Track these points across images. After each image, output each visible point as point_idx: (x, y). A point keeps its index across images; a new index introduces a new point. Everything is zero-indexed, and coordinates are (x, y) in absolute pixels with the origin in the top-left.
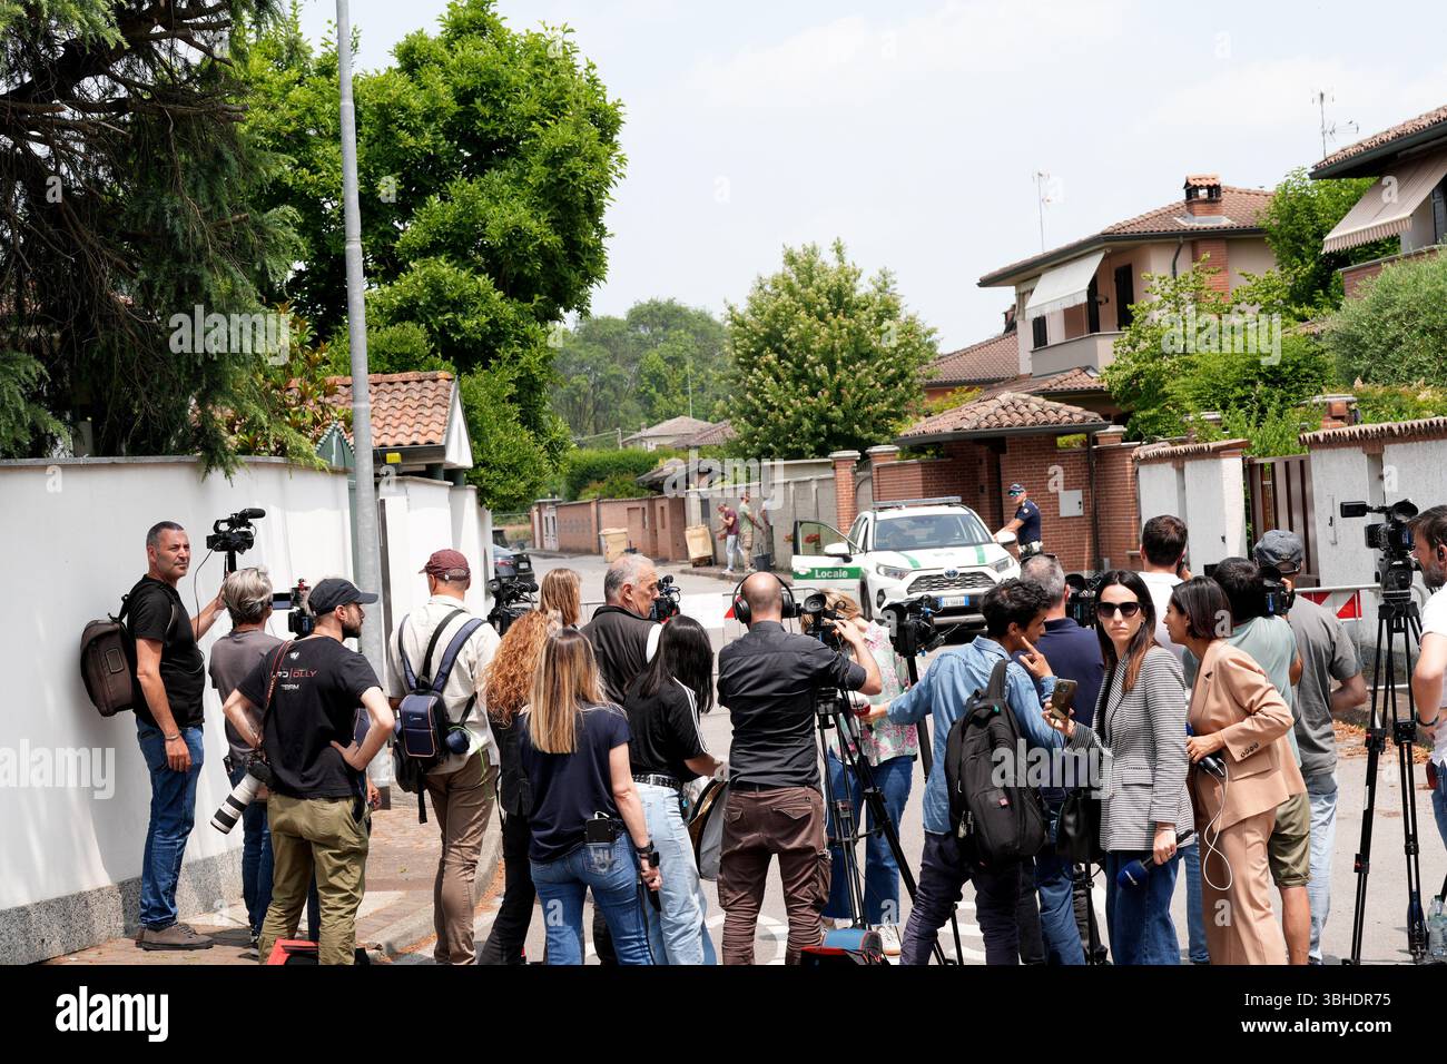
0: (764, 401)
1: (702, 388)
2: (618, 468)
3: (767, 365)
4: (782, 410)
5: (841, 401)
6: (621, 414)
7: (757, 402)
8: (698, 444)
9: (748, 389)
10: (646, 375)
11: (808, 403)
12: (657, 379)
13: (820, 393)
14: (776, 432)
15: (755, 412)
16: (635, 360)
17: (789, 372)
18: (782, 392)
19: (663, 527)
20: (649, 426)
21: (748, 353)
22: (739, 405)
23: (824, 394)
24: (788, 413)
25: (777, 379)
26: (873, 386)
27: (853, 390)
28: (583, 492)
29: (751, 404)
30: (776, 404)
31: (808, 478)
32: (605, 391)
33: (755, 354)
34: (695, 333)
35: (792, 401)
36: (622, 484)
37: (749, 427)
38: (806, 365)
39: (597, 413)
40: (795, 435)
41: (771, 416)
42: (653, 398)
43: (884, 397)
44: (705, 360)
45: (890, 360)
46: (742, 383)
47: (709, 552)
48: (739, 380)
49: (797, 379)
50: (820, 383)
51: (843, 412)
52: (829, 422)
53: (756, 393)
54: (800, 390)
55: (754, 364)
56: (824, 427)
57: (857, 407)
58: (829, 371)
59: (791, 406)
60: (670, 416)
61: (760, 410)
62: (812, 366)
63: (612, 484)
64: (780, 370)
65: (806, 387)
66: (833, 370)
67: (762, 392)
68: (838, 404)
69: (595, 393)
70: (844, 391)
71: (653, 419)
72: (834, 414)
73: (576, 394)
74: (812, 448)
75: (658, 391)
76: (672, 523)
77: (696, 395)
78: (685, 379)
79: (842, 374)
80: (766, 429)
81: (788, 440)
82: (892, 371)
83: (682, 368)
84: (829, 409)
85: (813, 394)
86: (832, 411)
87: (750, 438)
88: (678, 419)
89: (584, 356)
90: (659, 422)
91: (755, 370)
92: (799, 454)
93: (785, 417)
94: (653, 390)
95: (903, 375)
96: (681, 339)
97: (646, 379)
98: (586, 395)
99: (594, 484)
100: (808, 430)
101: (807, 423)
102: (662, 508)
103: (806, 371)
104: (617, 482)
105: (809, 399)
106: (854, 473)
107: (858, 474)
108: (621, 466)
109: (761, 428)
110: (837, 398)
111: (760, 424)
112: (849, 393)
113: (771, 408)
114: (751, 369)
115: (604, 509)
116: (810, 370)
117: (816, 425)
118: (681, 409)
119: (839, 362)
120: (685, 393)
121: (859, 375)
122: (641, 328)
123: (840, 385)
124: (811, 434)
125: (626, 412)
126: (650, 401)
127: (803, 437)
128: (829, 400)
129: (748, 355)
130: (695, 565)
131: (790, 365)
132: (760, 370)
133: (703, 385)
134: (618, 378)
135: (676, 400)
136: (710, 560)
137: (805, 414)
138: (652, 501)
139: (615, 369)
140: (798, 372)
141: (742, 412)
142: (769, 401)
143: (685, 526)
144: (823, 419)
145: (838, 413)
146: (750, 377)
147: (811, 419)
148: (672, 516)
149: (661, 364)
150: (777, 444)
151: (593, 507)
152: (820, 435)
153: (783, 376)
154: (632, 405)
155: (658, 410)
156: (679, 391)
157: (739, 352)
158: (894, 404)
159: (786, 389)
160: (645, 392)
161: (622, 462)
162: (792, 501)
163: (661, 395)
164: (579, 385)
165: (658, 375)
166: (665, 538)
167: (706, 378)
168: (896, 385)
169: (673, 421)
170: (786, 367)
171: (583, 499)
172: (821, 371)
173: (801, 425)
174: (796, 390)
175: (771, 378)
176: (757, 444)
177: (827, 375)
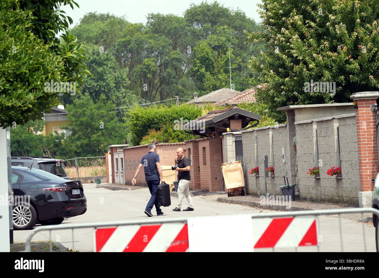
0: (290, 56)
1: (240, 68)
3: (294, 25)
4: (305, 63)
5: (358, 55)
6: (180, 87)
7: (284, 57)
8: (235, 103)
9: (277, 46)
10: (198, 59)
11: (329, 57)
12: (206, 62)
13: (339, 47)
15: (283, 66)
17: (312, 31)
18: (305, 48)
19: (205, 164)
20: (200, 96)
21: (277, 14)
22: (269, 59)
23: (343, 49)
24: (311, 66)
25: (302, 37)
27: (369, 45)
28: (144, 138)
29: (279, 58)
30: (301, 58)
31: (330, 118)
32: (169, 70)
35: (315, 55)
37: (277, 78)
38: (328, 24)
39: (163, 86)
41: (296, 68)
42: (204, 76)
44: (241, 48)
46: (272, 40)
47: (242, 184)
48: (268, 40)
49: (319, 37)
50: (340, 40)
51: (360, 64)
52: (347, 74)
53: (283, 49)
54: (322, 46)
55: (284, 25)
56: (342, 77)
58: (347, 28)
59: (314, 60)
60: (215, 88)
61: (287, 63)
62: (333, 24)
63: (166, 131)
64: (304, 30)
65: (327, 44)
66: (351, 28)
67: (289, 48)
68: (355, 58)
69: (161, 72)
70: (360, 47)
71: (203, 90)
72: (352, 66)
75: (206, 71)
76: (211, 160)
77: (235, 74)
78: (227, 62)
80: (292, 79)
83: (225, 54)
84: (347, 62)
85: (334, 49)
86: (350, 64)
87: (277, 87)
88: (221, 90)
89: (153, 44)
90: (207, 93)
91: (283, 29)
93: (309, 69)
94: (203, 70)
96: (225, 32)
97: (198, 61)
98: (154, 73)
99: (153, 132)
102: (204, 148)
103: (328, 29)
105: (329, 53)
109: (287, 79)
110: (355, 53)
111: (287, 75)
112: (365, 47)
113: (296, 62)
114: (280, 29)
116: (331, 28)
118: (224, 84)
120: (226, 71)
122: (195, 24)
123: (358, 41)
125: (184, 86)
126: (200, 78)
128: (347, 54)
129: (278, 16)
130: (230, 195)
131: (313, 24)
132: (287, 29)
133: (240, 65)
134: (178, 60)
135: (220, 77)
136: (243, 191)
137: (326, 67)
138: (196, 143)
139: (175, 54)
140: (320, 30)
141: (271, 66)
142: (295, 55)
143: (223, 162)
145: (355, 65)
146: (279, 35)
147: (330, 70)
148: (212, 155)
149: (210, 51)
153: (308, 34)
154: (190, 81)
155: (206, 84)
156: (222, 70)
159: (310, 46)
160: (198, 71)
162: (315, 139)
163: (208, 73)
164: (149, 65)
165: (207, 59)
166: (206, 173)
167: (243, 61)
169: (218, 91)
170: (310, 27)
171: (143, 143)
172: (341, 29)
173: (322, 76)
174: (319, 46)
175: (297, 36)
176: (283, 93)
177: (346, 32)
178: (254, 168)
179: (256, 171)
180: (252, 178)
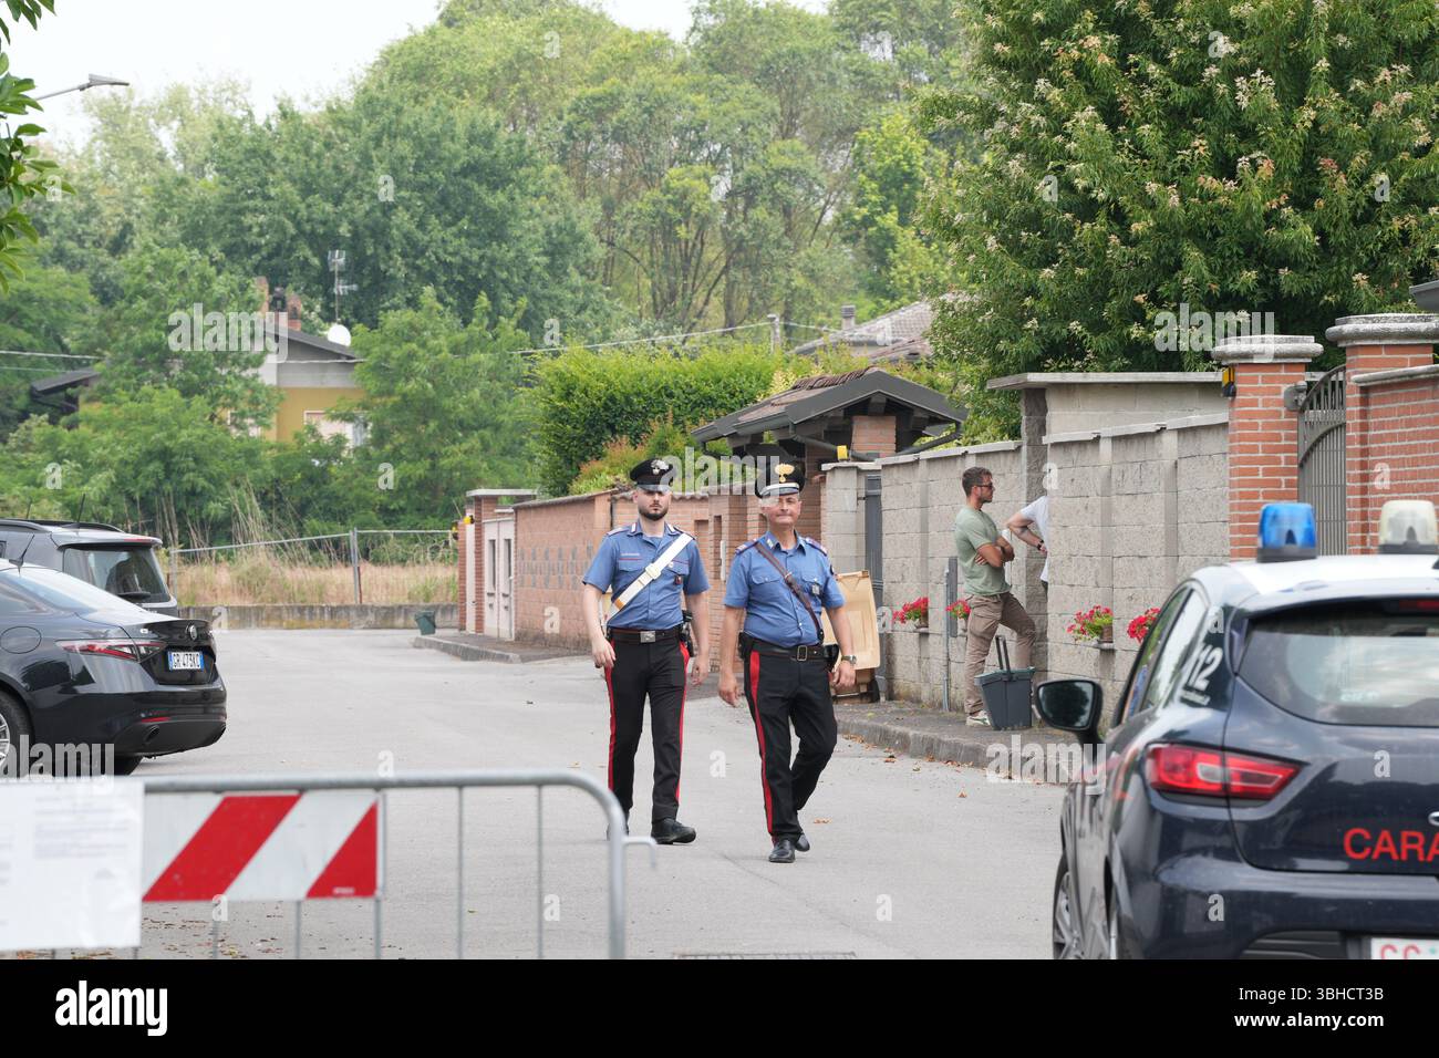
3: (1083, 70)
5: (1313, 196)
6: (799, 281)
10: (872, 177)
12: (903, 190)
13: (1243, 162)
16: (846, 133)
17: (1149, 94)
18: (1121, 158)
23: (1260, 170)
24: (1137, 227)
25: (1112, 115)
27: (1358, 159)
28: (585, 469)
30: (1102, 196)
31: (1151, 427)
32: (759, 213)
35: (1152, 187)
37: (1012, 265)
38: (1208, 71)
41: (1084, 233)
42: (889, 240)
46: (1000, 125)
47: (869, 658)
49: (1178, 119)
51: (1318, 231)
52: (1270, 262)
54: (1185, 154)
56: (1250, 276)
58: (1279, 92)
59: (1151, 205)
61: (1052, 213)
63: (662, 448)
64: (1123, 92)
65: (1201, 146)
68: (1302, 203)
69: (730, 218)
70: (1326, 164)
72: (1290, 235)
75: (902, 222)
84: (1271, 218)
85: (1225, 166)
86: (1281, 225)
89: (706, 111)
91: (1042, 84)
93: (1129, 240)
94: (890, 219)
97: (874, 185)
98: (704, 221)
103: (1209, 92)
105: (1209, 182)
106: (1294, 412)
107: (1311, 414)
109: (1047, 273)
110: (1303, 185)
111: (1048, 258)
112: (1343, 167)
113: (1086, 208)
116: (1220, 89)
121: (1380, 110)
123: (1318, 140)
125: (812, 275)
126: (880, 250)
128: (1273, 187)
132: (1059, 83)
134: (792, 175)
136: (873, 684)
139: (788, 153)
140: (1181, 94)
141: (993, 219)
142: (1081, 183)
145: (1302, 232)
146: (1024, 106)
149: (918, 147)
150: (1097, 325)
151: (600, 509)
153: (1130, 106)
155: (900, 273)
159: (1139, 151)
160: (867, 222)
163: (910, 232)
164: (685, 193)
165: (908, 177)
170: (1142, 79)
171: (582, 488)
172: (1257, 93)
173: (1178, 265)
174: (1172, 154)
175: (1090, 111)
176: (1032, 324)
177: (1275, 105)
178: (913, 599)
179: (920, 611)
180: (905, 635)
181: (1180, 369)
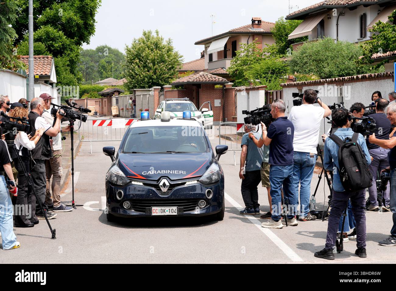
0: (135, 72)
1: (116, 70)
2: (92, 90)
3: (136, 63)
4: (140, 75)
5: (156, 74)
6: (93, 76)
7: (133, 73)
8: (115, 85)
9: (131, 69)
10: (101, 66)
11: (147, 74)
12: (103, 67)
13: (150, 71)
14: (138, 82)
15: (132, 75)
16: (98, 62)
17: (142, 65)
18: (140, 70)
19: (105, 106)
20: (101, 80)
21: (131, 59)
22: (128, 73)
23: (151, 71)
24: (141, 76)
25: (139, 67)
26: (165, 70)
27: (159, 71)
28: (83, 96)
29: (131, 73)
31: (146, 94)
32: (89, 70)
33: (133, 59)
34: (115, 55)
35: (142, 73)
36: (94, 94)
37: (130, 79)
38: (147, 63)
39: (87, 76)
40: (143, 82)
41: (137, 77)
42: (102, 72)
43: (168, 73)
44: (118, 62)
45: (170, 63)
46: (129, 67)
47: (118, 113)
48: (128, 67)
49: (144, 67)
50: (151, 68)
51: (156, 77)
52: (152, 79)
53: (133, 70)
54: (145, 70)
55: (133, 62)
56: (151, 80)
57: (160, 75)
58: (153, 65)
59: (142, 74)
60: (107, 77)
61: (134, 75)
62: (149, 63)
63: (91, 94)
64: (139, 64)
65: (146, 69)
66: (154, 65)
67: (134, 70)
68: (155, 74)
69: (86, 70)
71: (102, 78)
73: (81, 70)
74: (147, 86)
75: (104, 71)
76: (108, 105)
77: (114, 72)
78: (112, 67)
79: (157, 66)
80: (135, 80)
81: (141, 83)
82: (170, 66)
83: (111, 65)
84: (152, 76)
85: (148, 71)
86: (153, 76)
87: (130, 82)
88: (109, 78)
89: (84, 60)
90: (104, 79)
91: (133, 64)
92: (144, 87)
93: (140, 77)
94: (102, 70)
95: (173, 67)
96: (111, 57)
97: (101, 67)
98: (84, 71)
99: (86, 94)
100: (147, 81)
101: (146, 79)
102: (105, 101)
103: (147, 65)
104: (92, 94)
105: (147, 72)
106: (159, 93)
107: (160, 93)
108: (94, 90)
109: (134, 80)
110: (155, 73)
111: (134, 79)
112: (158, 71)
113: (137, 74)
114: (132, 63)
115: (89, 101)
116: (148, 65)
117: (149, 80)
118: (110, 76)
119: (156, 63)
120: (111, 71)
121: (161, 67)
122: (99, 53)
123: (156, 69)
124: (147, 82)
125: (95, 76)
126: (101, 73)
127: (145, 83)
128: (153, 73)
129: (131, 60)
130: (114, 117)
131: (142, 63)
132: (134, 64)
133: (116, 69)
134: (93, 66)
135: (109, 73)
136: (118, 116)
137: (146, 77)
138: (102, 99)
139: (92, 64)
140: (144, 65)
141: (129, 75)
142: (136, 72)
143: (111, 106)
144: (151, 78)
145: (155, 77)
146: (131, 66)
147: (147, 78)
148: (108, 103)
149: (105, 63)
150: (138, 85)
151: (86, 101)
152: (150, 82)
153: (140, 66)
154: (97, 74)
155: (103, 76)
156: (110, 71)
157: (128, 59)
158: (170, 75)
159: (141, 70)
160: (100, 71)
161: (94, 89)
162: (141, 100)
163: (104, 72)
164: (82, 68)
165: (104, 66)
166: (105, 110)
167: (118, 68)
168: (171, 70)
169: (108, 79)
170: (141, 64)
171: (83, 98)
172: (151, 65)
173: (145, 79)
174: (144, 70)
175: (137, 66)
176: (132, 84)
177: (152, 66)
178: (122, 108)
179: (123, 109)
180: (121, 111)
181: (145, 88)
